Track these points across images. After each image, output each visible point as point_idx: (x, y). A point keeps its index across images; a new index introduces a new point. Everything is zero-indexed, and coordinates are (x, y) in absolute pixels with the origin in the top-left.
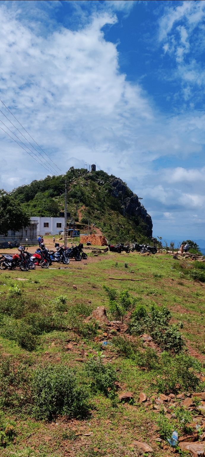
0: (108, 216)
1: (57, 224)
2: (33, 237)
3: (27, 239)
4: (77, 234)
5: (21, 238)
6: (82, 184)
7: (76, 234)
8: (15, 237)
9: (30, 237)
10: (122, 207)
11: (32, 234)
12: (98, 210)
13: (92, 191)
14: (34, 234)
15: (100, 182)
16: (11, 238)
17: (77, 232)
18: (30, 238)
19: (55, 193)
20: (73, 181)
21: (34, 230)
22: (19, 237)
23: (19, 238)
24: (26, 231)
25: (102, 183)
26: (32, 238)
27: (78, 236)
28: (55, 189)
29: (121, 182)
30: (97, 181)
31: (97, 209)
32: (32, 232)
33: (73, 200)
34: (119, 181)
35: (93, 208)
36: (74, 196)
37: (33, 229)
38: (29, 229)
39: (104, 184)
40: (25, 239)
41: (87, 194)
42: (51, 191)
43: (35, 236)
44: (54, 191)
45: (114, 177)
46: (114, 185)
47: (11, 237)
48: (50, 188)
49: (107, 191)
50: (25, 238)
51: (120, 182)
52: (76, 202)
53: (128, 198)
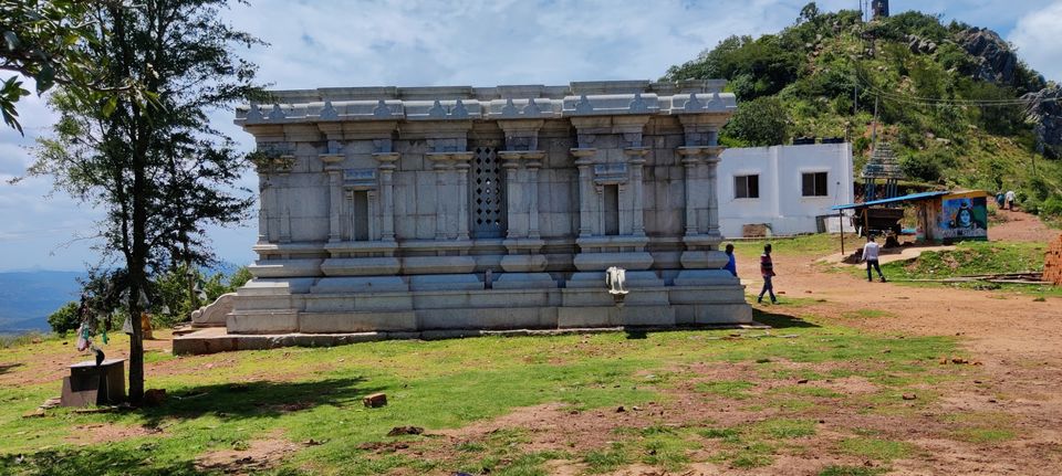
0: (986, 156)
1: (806, 177)
2: (683, 247)
3: (618, 275)
4: (973, 219)
5: (560, 260)
6: (851, 52)
7: (966, 218)
8: (505, 252)
9: (648, 248)
10: (1029, 120)
11: (668, 221)
12: (937, 134)
13: (896, 73)
14: (691, 221)
15: (917, 44)
16: (469, 262)
17: (969, 205)
18: (646, 259)
19: (759, 85)
20: (818, 46)
21: (684, 177)
22: (544, 251)
23: (539, 260)
24: (613, 190)
25: (927, 47)
26: (668, 258)
27: (980, 231)
28: (756, 72)
29: (997, 41)
30: (907, 40)
31: (931, 131)
32: (669, 198)
33: (832, 105)
34: (988, 37)
35: (917, 129)
36: (831, 90)
37: (676, 172)
38: (639, 172)
39: (935, 49)
40: (604, 271)
41: (880, 80)
42: (743, 79)
43: (705, 239)
44: (755, 80)
45: (964, 27)
46: (975, 51)
47: (472, 252)
48: (737, 74)
49: (952, 70)
50: (599, 260)
51: (992, 42)
52: (841, 112)
53: (1031, 94)
